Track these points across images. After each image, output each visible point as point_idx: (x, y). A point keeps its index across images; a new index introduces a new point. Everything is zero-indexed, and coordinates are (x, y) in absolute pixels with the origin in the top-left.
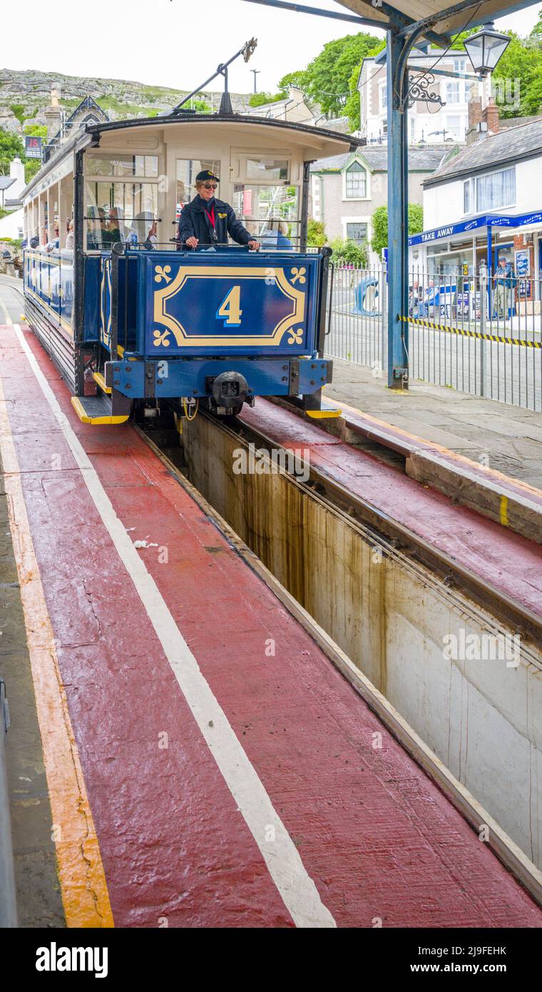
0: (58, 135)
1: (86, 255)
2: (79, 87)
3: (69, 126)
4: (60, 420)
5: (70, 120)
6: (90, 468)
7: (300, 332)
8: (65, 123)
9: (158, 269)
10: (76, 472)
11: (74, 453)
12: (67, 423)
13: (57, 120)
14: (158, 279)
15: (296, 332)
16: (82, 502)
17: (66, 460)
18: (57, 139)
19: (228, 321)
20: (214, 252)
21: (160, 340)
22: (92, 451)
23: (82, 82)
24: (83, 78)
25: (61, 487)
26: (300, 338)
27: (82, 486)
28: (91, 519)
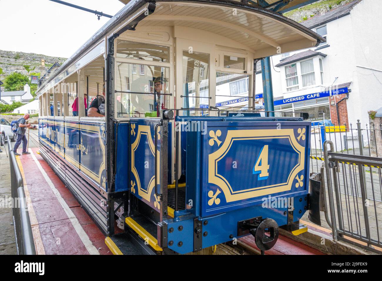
0: (45, 75)
1: (117, 122)
2: (52, 60)
3: (49, 72)
4: (55, 193)
5: (49, 70)
6: (74, 218)
7: (302, 177)
8: (47, 71)
9: (212, 133)
10: (67, 221)
11: (65, 210)
12: (59, 194)
13: (44, 70)
14: (211, 143)
15: (300, 178)
16: (73, 238)
17: (61, 214)
18: (44, 77)
19: (261, 175)
20: (243, 117)
21: (213, 199)
22: (72, 206)
23: (53, 58)
24: (53, 57)
25: (61, 230)
26: (302, 182)
27: (72, 229)
28: (80, 248)
